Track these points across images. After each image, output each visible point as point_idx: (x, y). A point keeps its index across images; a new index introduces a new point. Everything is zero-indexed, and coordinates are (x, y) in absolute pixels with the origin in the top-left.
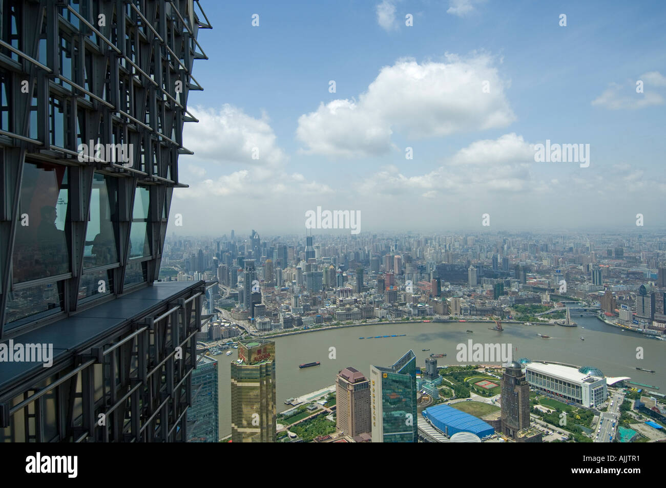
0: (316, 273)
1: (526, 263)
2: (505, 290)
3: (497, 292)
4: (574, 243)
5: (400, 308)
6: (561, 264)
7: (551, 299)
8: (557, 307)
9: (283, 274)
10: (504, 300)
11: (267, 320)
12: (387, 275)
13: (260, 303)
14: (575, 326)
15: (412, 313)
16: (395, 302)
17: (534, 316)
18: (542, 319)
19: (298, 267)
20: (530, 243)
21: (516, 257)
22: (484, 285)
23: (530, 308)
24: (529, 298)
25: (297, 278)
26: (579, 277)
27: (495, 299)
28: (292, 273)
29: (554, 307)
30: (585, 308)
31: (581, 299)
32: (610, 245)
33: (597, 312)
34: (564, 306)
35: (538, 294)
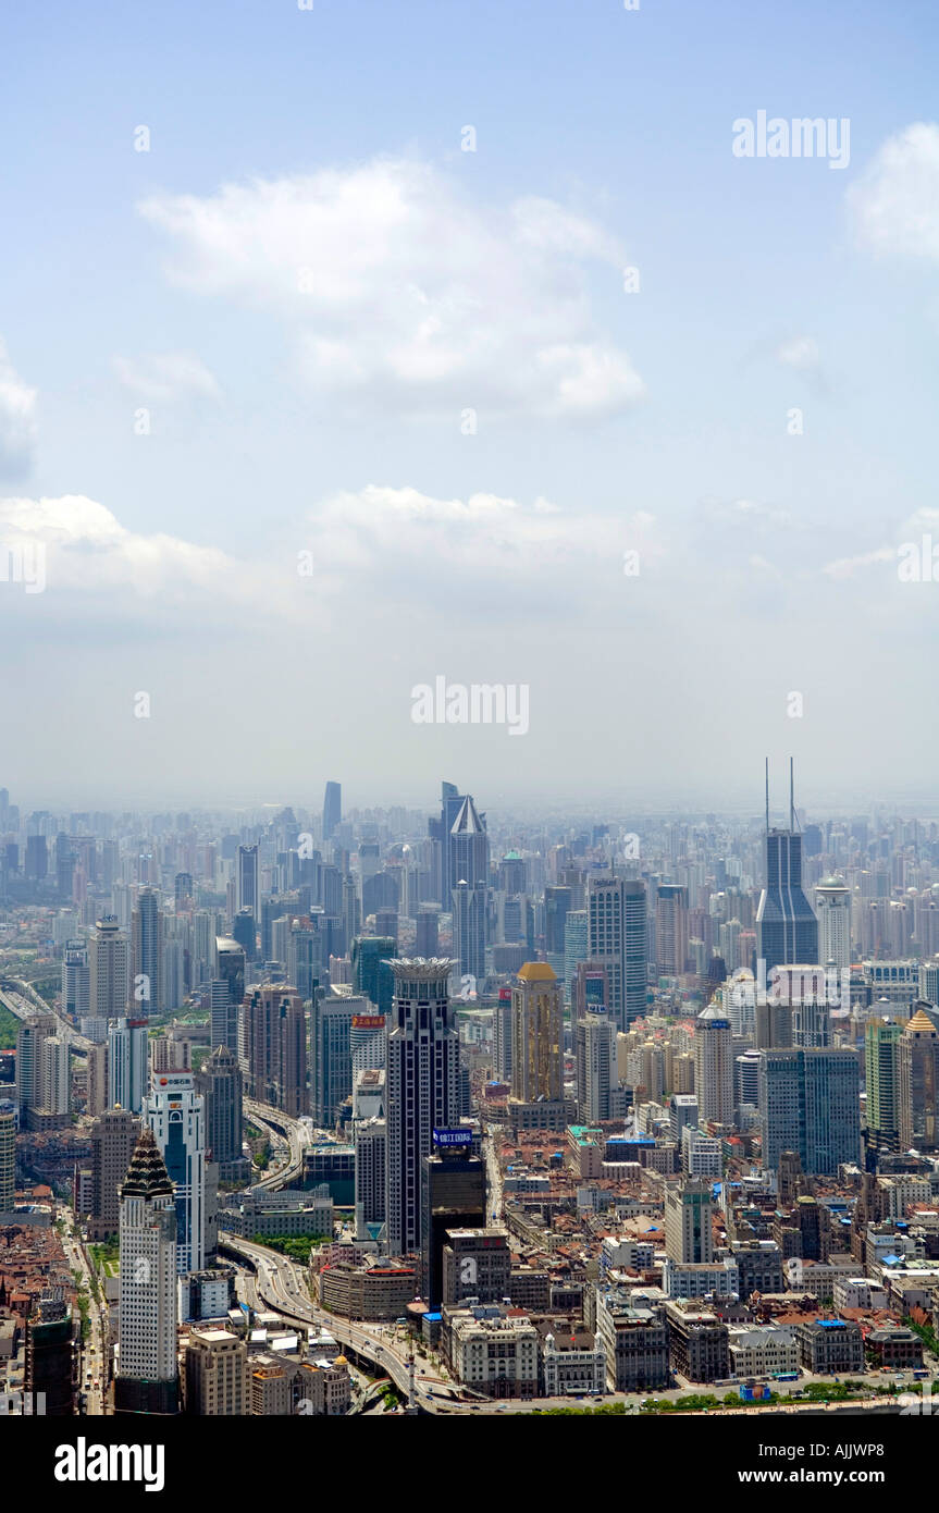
0: (820, 1061)
9: (616, 1053)
11: (519, 1326)
13: (478, 1221)
19: (708, 1014)
25: (701, 1079)
28: (675, 1052)
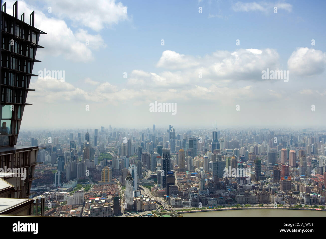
0: (220, 163)
5: (294, 196)
9: (192, 161)
11: (179, 198)
12: (283, 166)
13: (174, 184)
15: (305, 201)
16: (289, 191)
19: (205, 156)
25: (204, 165)
28: (200, 161)
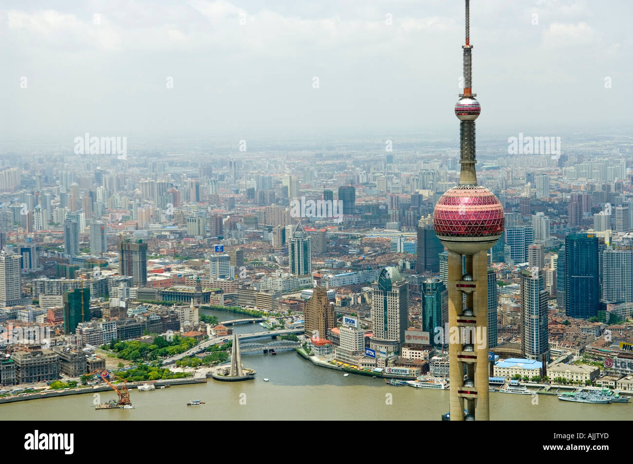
1: (149, 233)
2: (93, 307)
3: (73, 314)
4: (257, 178)
6: (228, 231)
7: (203, 319)
8: (213, 337)
10: (91, 332)
14: (250, 378)
17: (161, 365)
18: (180, 370)
20: (158, 182)
21: (125, 219)
22: (41, 297)
23: (151, 347)
24: (152, 322)
26: (265, 259)
27: (67, 333)
29: (207, 338)
30: (272, 332)
31: (266, 311)
32: (330, 182)
33: (296, 340)
34: (230, 333)
35: (172, 308)
